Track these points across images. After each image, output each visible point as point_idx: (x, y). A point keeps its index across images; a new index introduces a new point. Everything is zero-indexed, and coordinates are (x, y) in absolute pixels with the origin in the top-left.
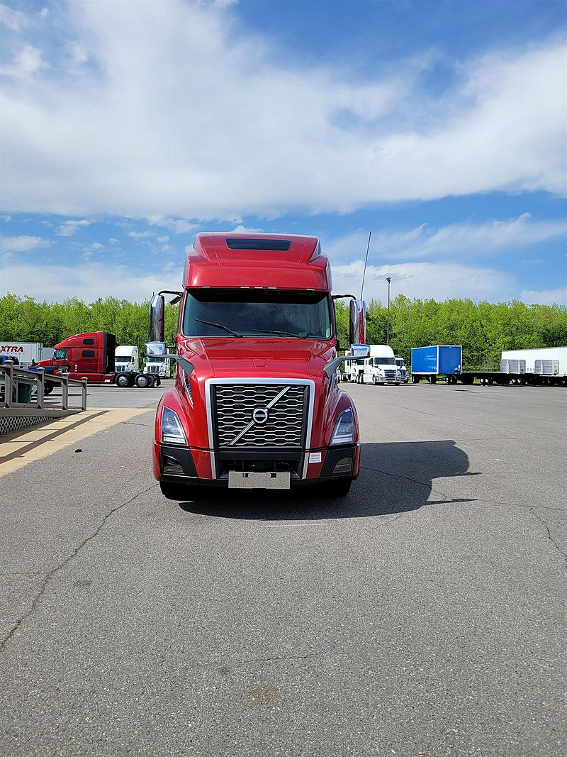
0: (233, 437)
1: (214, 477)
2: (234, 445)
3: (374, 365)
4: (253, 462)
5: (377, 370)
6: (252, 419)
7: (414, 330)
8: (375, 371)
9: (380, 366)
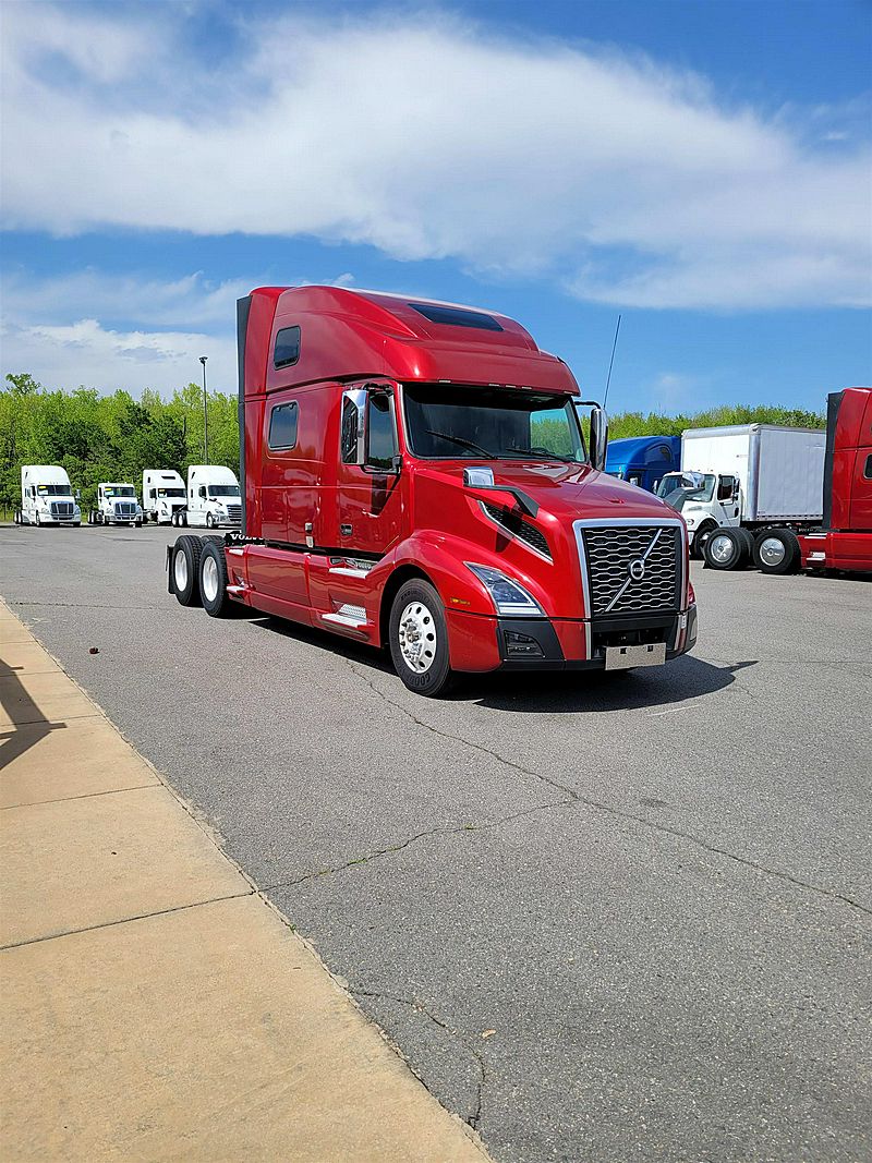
0: (607, 601)
1: (589, 657)
2: (610, 612)
3: (208, 496)
4: (623, 633)
5: (215, 505)
6: (629, 573)
7: (219, 442)
8: (212, 507)
9: (219, 499)
